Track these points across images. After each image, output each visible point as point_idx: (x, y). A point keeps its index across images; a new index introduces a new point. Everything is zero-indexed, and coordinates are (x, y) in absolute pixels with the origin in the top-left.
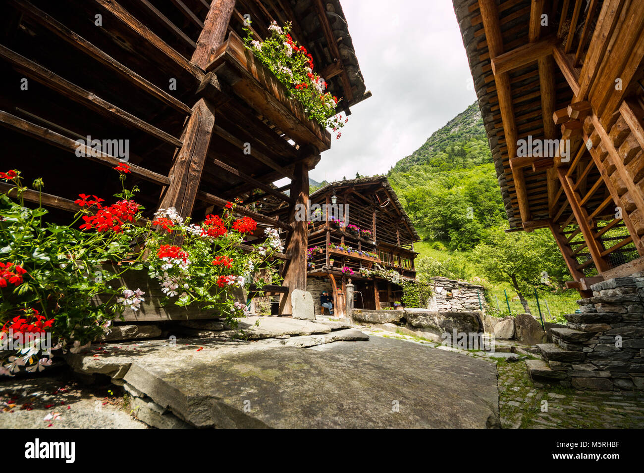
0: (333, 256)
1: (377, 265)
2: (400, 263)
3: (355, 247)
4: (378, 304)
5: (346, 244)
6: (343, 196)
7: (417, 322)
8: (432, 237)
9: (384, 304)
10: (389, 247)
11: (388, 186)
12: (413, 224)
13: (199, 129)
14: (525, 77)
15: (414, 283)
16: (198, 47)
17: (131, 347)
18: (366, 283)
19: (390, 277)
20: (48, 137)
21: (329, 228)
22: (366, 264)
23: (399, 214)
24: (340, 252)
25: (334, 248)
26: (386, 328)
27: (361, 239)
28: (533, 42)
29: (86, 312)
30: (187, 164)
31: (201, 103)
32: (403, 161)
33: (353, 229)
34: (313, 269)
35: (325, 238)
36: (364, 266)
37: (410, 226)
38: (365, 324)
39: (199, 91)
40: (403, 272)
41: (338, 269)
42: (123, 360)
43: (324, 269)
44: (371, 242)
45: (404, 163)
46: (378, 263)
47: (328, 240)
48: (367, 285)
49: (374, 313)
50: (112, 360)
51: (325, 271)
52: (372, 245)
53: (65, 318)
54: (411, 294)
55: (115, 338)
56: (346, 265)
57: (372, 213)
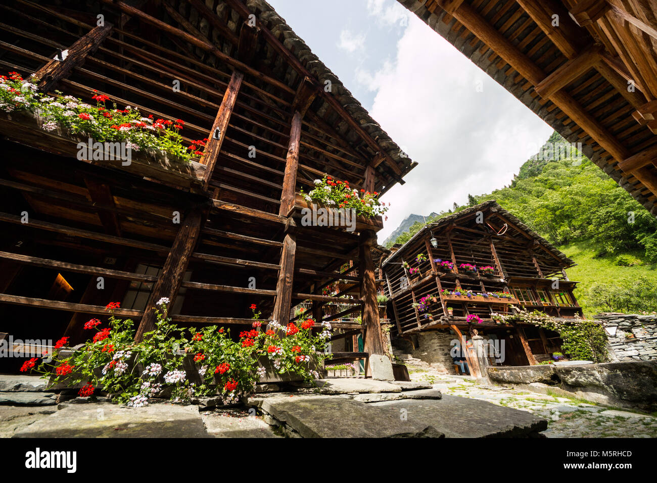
0: (450, 304)
1: (513, 307)
2: (550, 299)
3: (477, 289)
4: (532, 358)
5: (464, 287)
6: (444, 235)
7: (573, 380)
8: (610, 249)
9: (541, 356)
10: (527, 281)
11: (500, 209)
12: (572, 238)
13: (288, 256)
14: (587, 84)
15: (574, 325)
16: (282, 203)
17: (265, 395)
18: (508, 331)
19: (535, 320)
20: (225, 290)
21: (436, 273)
22: (499, 308)
23: (528, 237)
24: (458, 298)
25: (448, 295)
26: (533, 389)
27: (483, 278)
28: (573, 58)
29: (247, 378)
30: (284, 280)
31: (288, 238)
32: (530, 163)
33: (468, 268)
34: (432, 321)
35: (435, 285)
36: (495, 310)
37: (551, 248)
38: (506, 385)
39: (285, 230)
40: (559, 310)
41: (460, 318)
42: (260, 399)
43: (443, 320)
44: (498, 280)
45: (531, 166)
46: (515, 305)
47: (439, 286)
48: (510, 334)
49: (513, 371)
50: (257, 399)
51: (445, 322)
52: (501, 283)
53: (240, 382)
54: (573, 340)
55: (259, 391)
56: (471, 313)
57: (489, 245)
